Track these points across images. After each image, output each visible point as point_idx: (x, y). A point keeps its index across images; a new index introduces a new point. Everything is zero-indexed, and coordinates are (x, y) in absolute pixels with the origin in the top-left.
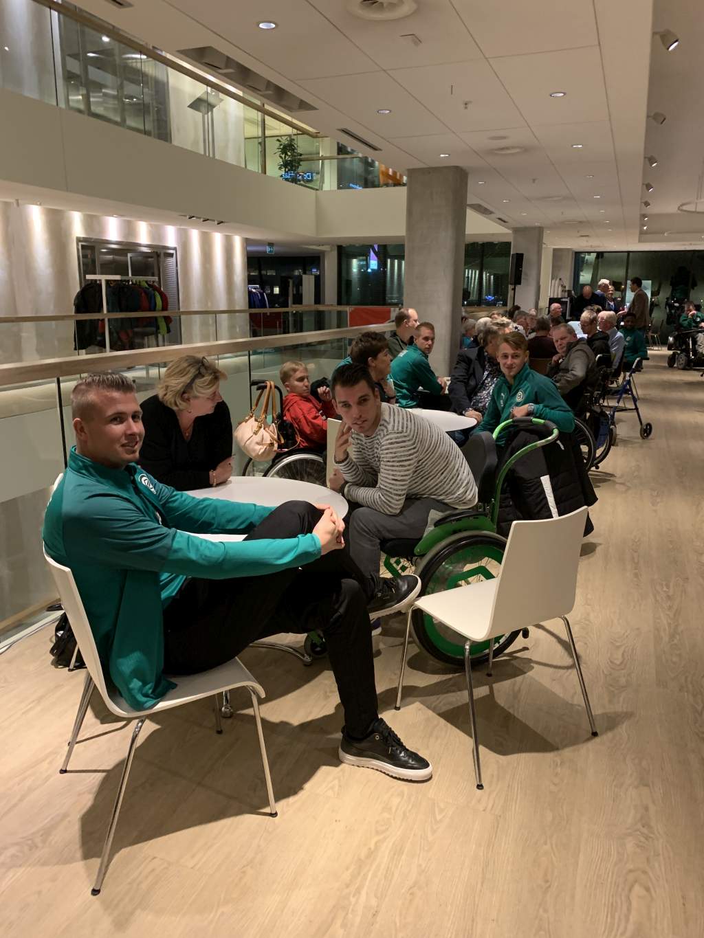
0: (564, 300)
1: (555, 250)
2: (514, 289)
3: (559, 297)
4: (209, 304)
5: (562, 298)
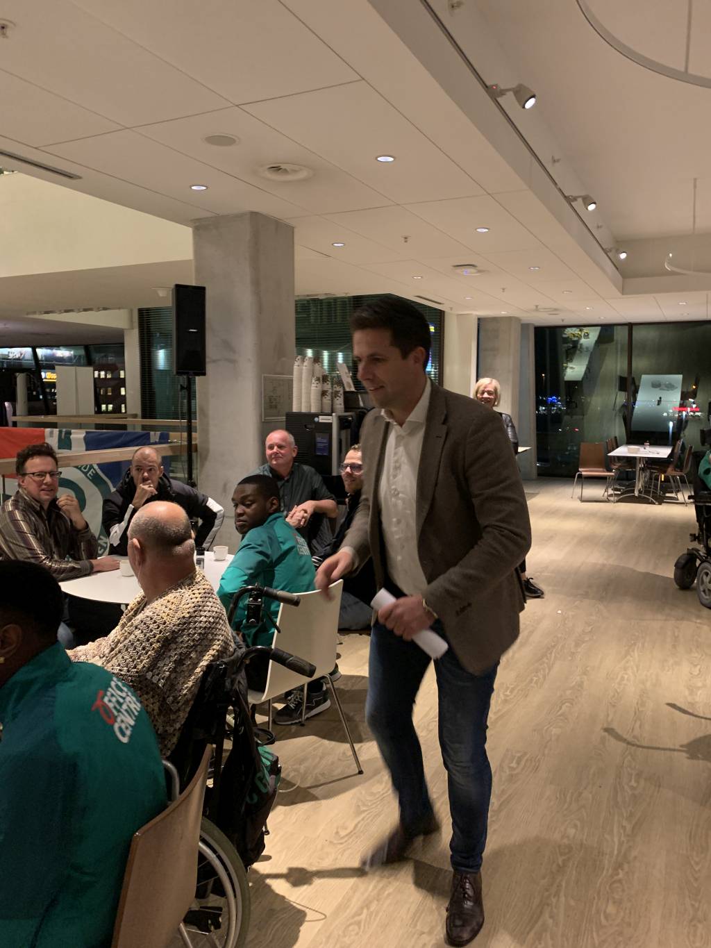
0: (323, 419)
2: (187, 388)
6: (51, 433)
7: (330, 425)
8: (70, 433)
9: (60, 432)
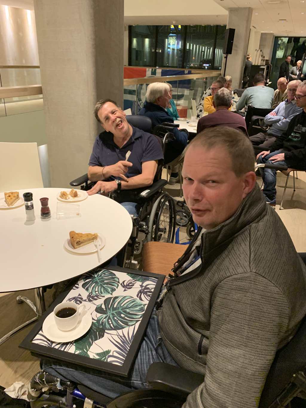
0: (262, 67)
1: (262, 34)
2: (226, 58)
3: (259, 65)
4: (24, 61)
5: (261, 66)
6: (149, 70)
7: (264, 69)
8: (156, 70)
9: (152, 70)
